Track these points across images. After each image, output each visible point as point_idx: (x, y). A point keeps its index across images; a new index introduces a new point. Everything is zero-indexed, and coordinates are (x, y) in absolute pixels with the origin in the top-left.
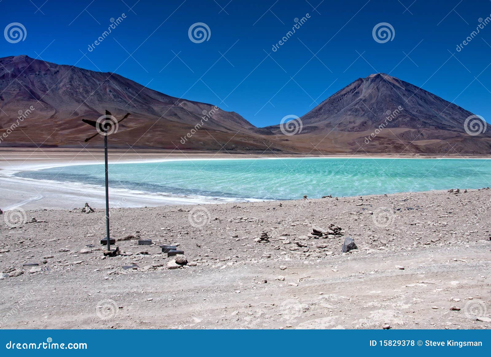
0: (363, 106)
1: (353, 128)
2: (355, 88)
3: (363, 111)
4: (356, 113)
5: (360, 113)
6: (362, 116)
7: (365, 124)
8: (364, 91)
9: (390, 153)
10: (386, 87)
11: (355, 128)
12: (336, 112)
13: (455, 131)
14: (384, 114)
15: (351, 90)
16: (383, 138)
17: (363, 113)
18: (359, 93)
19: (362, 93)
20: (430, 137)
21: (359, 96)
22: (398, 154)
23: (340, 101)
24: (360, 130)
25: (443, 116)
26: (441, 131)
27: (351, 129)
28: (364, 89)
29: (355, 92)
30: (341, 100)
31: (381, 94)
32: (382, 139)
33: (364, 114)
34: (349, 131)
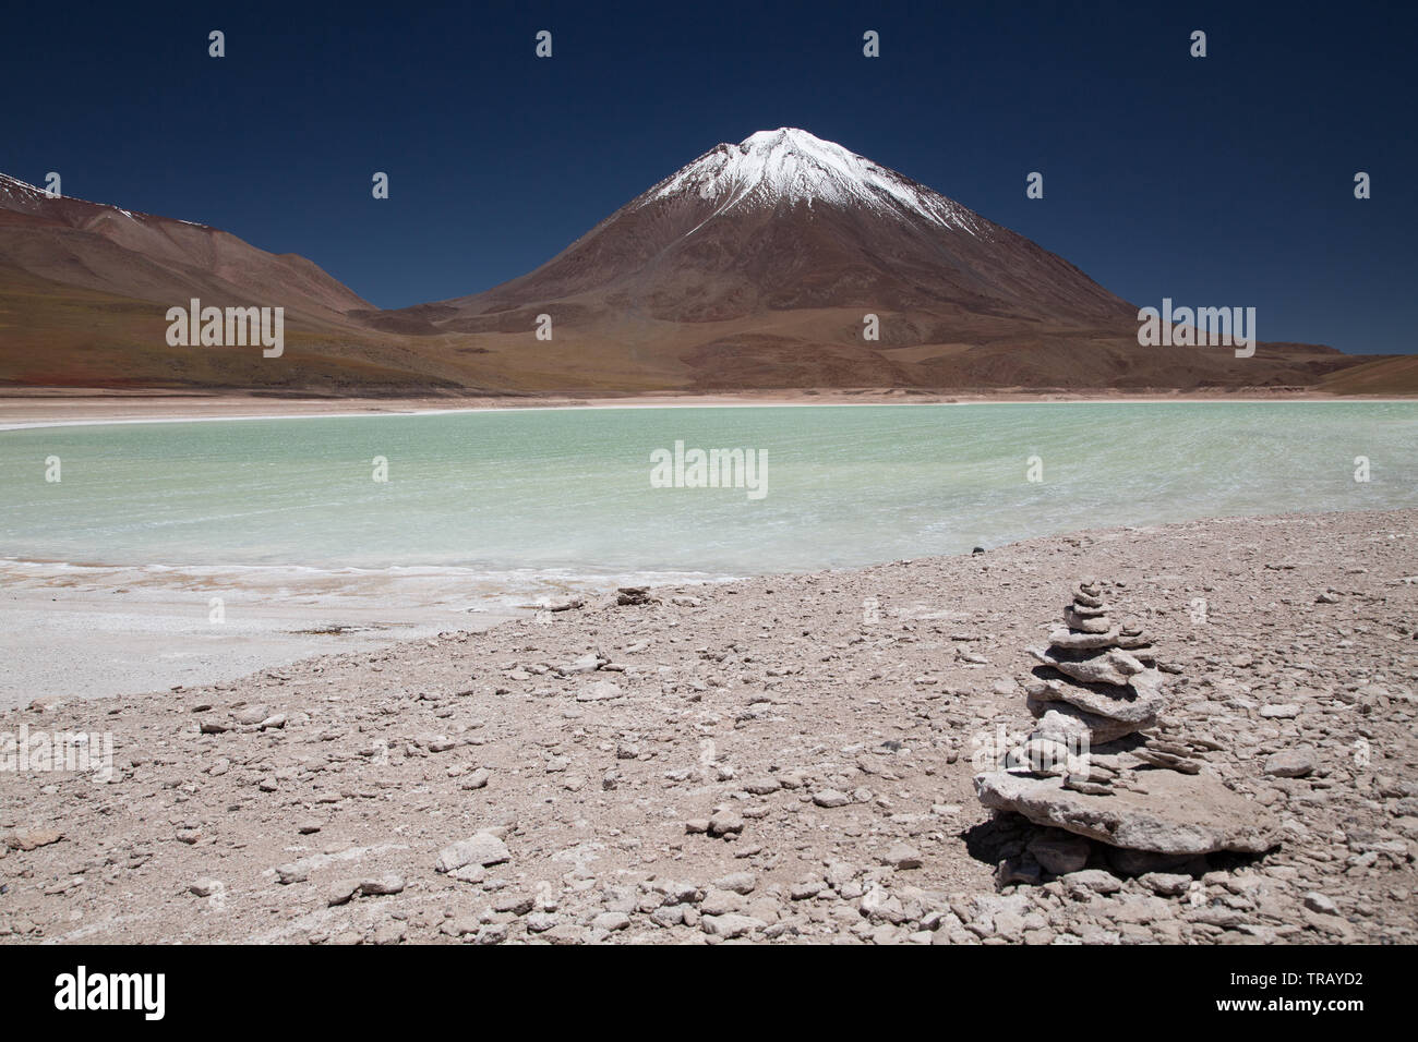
0: (731, 237)
1: (700, 308)
2: (705, 178)
3: (732, 253)
4: (708, 259)
5: (720, 261)
6: (726, 271)
7: (736, 298)
9: (814, 389)
11: (706, 310)
12: (645, 256)
13: (1013, 317)
14: (796, 262)
16: (792, 340)
17: (732, 259)
20: (940, 336)
22: (839, 391)
23: (658, 220)
24: (722, 316)
25: (981, 270)
26: (972, 316)
27: (691, 312)
30: (659, 216)
32: (791, 346)
33: (734, 266)
34: (685, 319)
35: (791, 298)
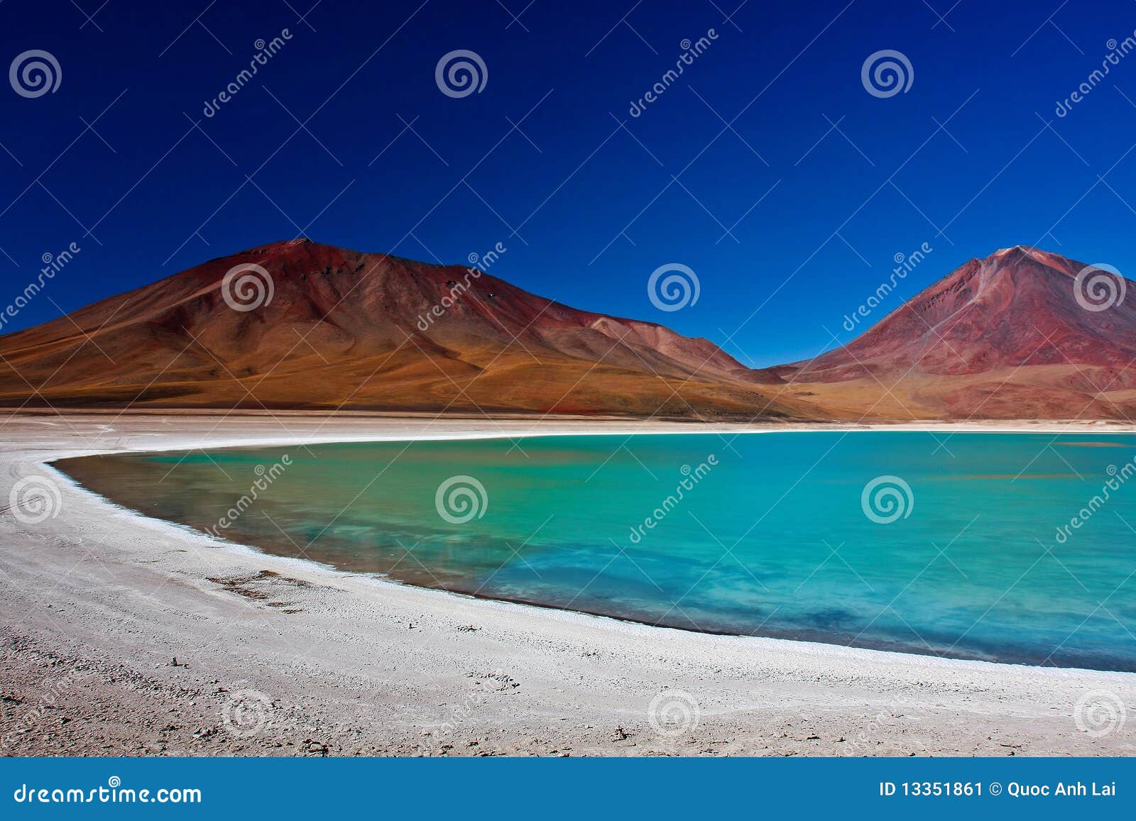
0: (979, 320)
1: (957, 366)
2: (962, 281)
3: (980, 329)
4: (963, 333)
5: (972, 334)
6: (976, 341)
7: (983, 359)
8: (982, 286)
9: (1036, 420)
10: (1032, 276)
11: (961, 367)
12: (919, 333)
14: (1027, 334)
15: (953, 286)
16: (1022, 386)
17: (980, 333)
18: (970, 291)
19: (977, 290)
21: (972, 298)
22: (1055, 422)
23: (928, 310)
24: (972, 370)
27: (951, 368)
28: (981, 282)
29: (961, 290)
30: (929, 306)
31: (1022, 292)
32: (1021, 390)
33: (982, 336)
34: (946, 373)
35: (1024, 358)
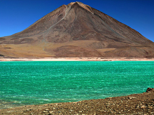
0: (65, 25)
1: (58, 39)
2: (60, 12)
3: (65, 28)
4: (60, 29)
5: (63, 30)
6: (64, 32)
7: (66, 38)
8: (66, 14)
9: (82, 57)
10: (81, 12)
11: (59, 40)
12: (46, 28)
13: (125, 42)
14: (79, 30)
15: (57, 13)
16: (78, 47)
17: (65, 29)
18: (62, 15)
19: (64, 16)
20: (110, 46)
21: (63, 18)
23: (49, 21)
24: (63, 41)
25: (118, 32)
26: (116, 42)
27: (56, 40)
28: (66, 13)
29: (60, 15)
31: (78, 17)
32: (77, 48)
33: (66, 31)
34: (55, 42)
35: (78, 38)
